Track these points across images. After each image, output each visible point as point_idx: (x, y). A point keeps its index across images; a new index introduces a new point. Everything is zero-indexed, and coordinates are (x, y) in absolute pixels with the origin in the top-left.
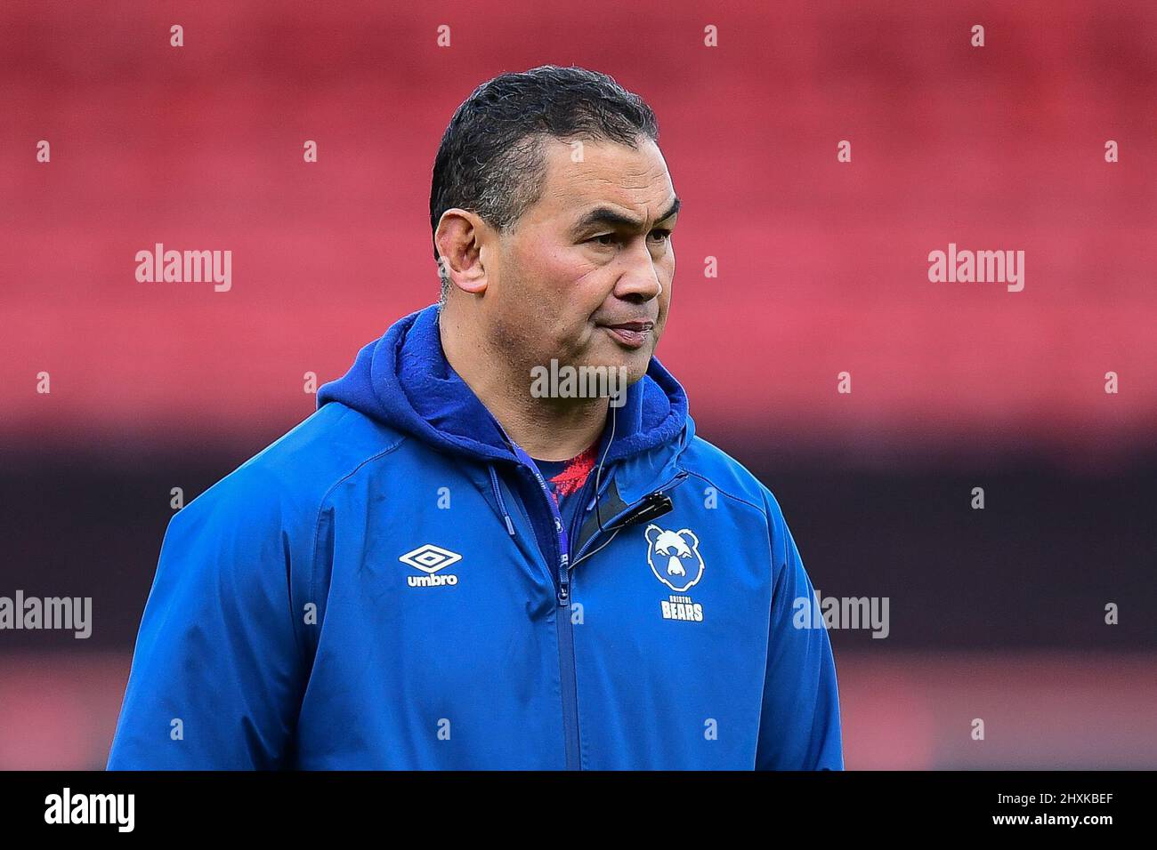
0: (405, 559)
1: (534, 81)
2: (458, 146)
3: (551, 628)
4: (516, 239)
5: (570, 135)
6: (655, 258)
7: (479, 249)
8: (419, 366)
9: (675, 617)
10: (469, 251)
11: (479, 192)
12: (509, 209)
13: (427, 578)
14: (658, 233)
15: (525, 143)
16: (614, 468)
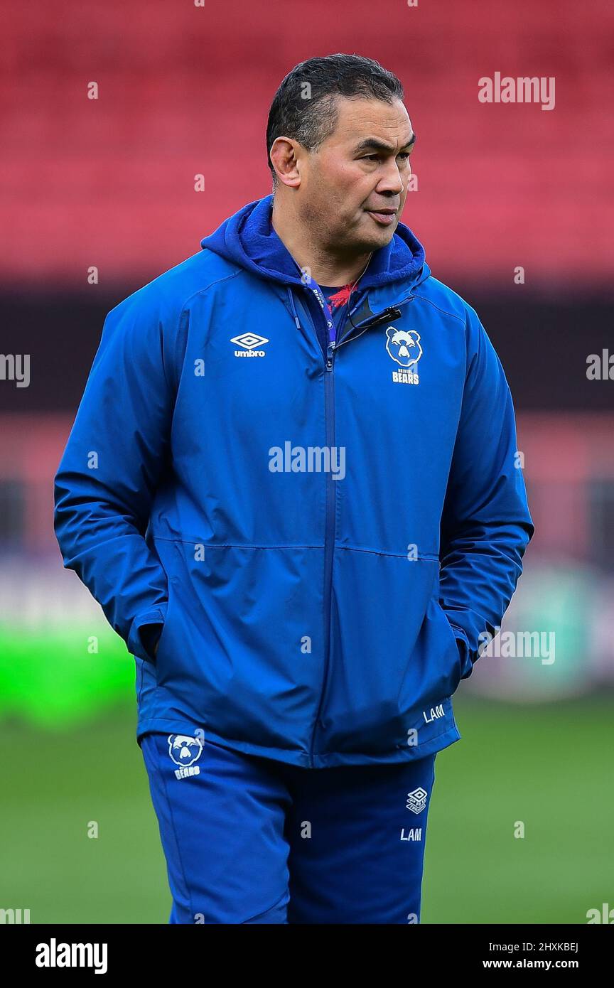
0: (234, 340)
1: (332, 63)
2: (285, 100)
3: (321, 384)
4: (319, 156)
5: (353, 95)
6: (400, 169)
7: (296, 161)
8: (252, 228)
9: (400, 381)
10: (290, 162)
11: (297, 127)
12: (315, 138)
13: (247, 352)
14: (403, 154)
15: (325, 99)
16: (367, 292)
